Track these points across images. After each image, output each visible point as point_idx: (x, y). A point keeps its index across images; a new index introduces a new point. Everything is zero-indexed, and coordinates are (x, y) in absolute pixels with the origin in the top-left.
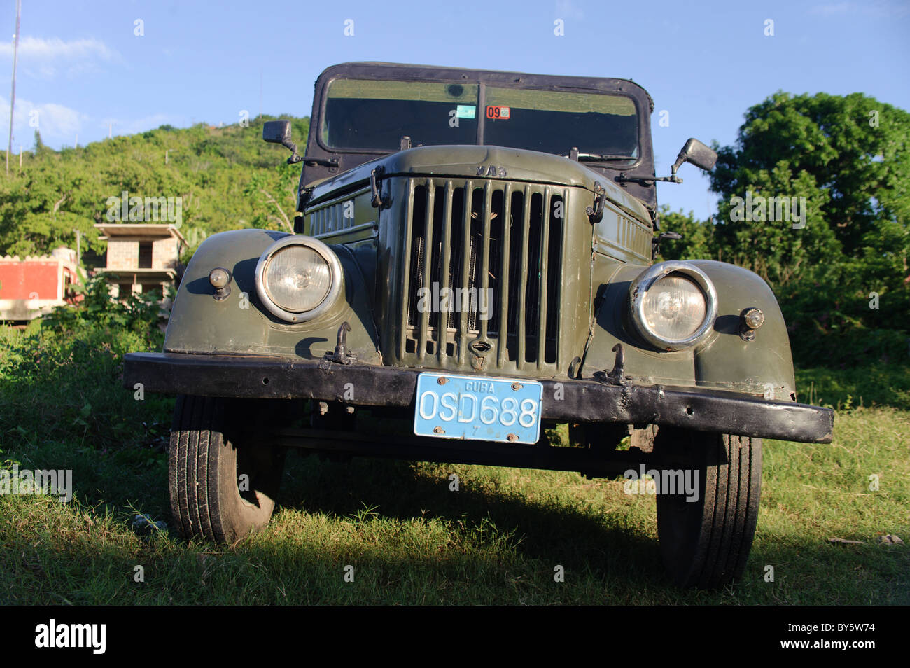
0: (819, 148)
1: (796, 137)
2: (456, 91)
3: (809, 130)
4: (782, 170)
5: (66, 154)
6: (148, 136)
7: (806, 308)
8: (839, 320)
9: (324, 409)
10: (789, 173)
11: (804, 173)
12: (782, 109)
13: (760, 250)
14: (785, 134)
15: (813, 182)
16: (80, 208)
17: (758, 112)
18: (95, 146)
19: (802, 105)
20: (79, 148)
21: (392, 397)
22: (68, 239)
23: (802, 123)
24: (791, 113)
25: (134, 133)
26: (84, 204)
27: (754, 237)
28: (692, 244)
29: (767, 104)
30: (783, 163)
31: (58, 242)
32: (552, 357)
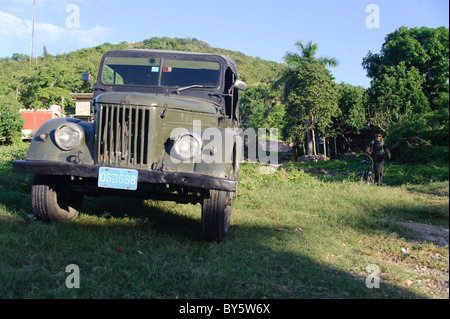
0: (421, 55)
1: (409, 49)
2: (152, 61)
3: (416, 46)
4: (402, 66)
5: (58, 57)
6: (97, 48)
7: (404, 135)
8: (419, 141)
9: (73, 178)
10: (405, 68)
11: (413, 68)
12: (403, 35)
13: (389, 106)
14: (404, 48)
15: (417, 72)
16: (63, 85)
17: (391, 37)
18: (73, 53)
19: (414, 33)
20: (64, 55)
21: (93, 175)
22: (58, 100)
23: (413, 42)
24: (408, 37)
25: (91, 47)
26: (66, 83)
27: (386, 99)
28: (355, 103)
29: (396, 33)
30: (402, 63)
31: (53, 101)
32: (145, 162)
